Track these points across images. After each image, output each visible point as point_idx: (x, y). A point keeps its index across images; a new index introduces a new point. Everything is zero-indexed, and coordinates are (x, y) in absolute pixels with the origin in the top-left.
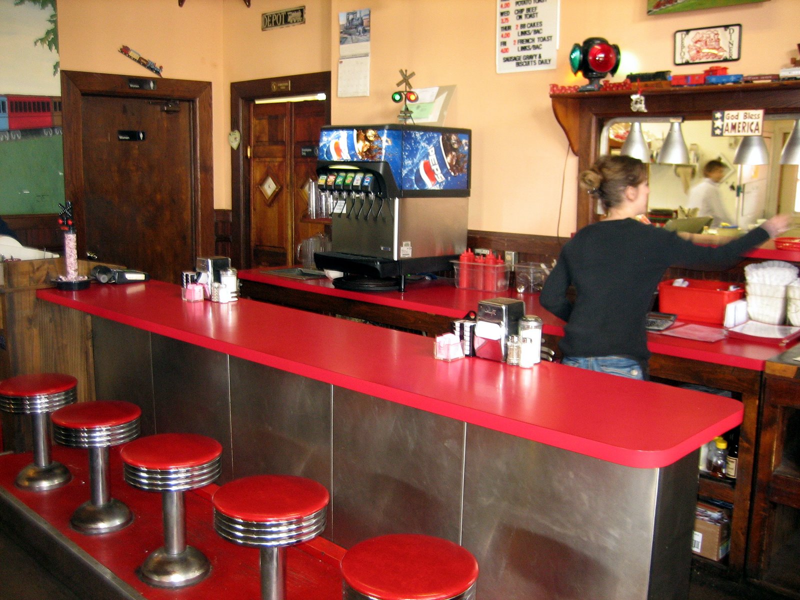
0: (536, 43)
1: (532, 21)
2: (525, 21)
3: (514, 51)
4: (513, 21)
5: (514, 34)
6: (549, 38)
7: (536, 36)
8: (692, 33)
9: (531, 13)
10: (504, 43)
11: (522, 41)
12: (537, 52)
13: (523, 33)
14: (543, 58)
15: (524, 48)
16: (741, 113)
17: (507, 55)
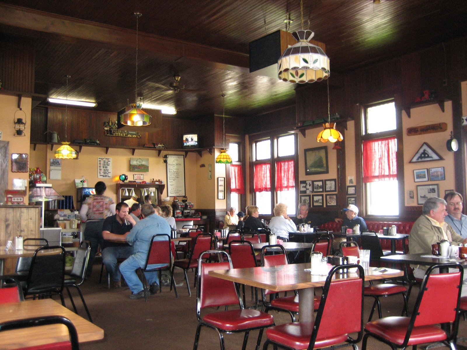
0: (107, 173)
1: (106, 169)
2: (105, 169)
3: (102, 174)
4: (102, 168)
5: (102, 171)
6: (110, 173)
7: (107, 172)
8: (137, 175)
9: (106, 167)
10: (100, 172)
11: (104, 172)
12: (108, 175)
13: (105, 171)
14: (109, 176)
15: (104, 174)
16: (152, 188)
17: (100, 175)
